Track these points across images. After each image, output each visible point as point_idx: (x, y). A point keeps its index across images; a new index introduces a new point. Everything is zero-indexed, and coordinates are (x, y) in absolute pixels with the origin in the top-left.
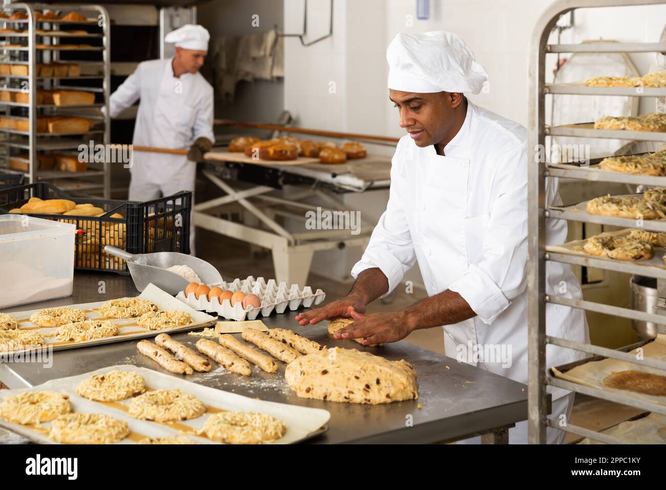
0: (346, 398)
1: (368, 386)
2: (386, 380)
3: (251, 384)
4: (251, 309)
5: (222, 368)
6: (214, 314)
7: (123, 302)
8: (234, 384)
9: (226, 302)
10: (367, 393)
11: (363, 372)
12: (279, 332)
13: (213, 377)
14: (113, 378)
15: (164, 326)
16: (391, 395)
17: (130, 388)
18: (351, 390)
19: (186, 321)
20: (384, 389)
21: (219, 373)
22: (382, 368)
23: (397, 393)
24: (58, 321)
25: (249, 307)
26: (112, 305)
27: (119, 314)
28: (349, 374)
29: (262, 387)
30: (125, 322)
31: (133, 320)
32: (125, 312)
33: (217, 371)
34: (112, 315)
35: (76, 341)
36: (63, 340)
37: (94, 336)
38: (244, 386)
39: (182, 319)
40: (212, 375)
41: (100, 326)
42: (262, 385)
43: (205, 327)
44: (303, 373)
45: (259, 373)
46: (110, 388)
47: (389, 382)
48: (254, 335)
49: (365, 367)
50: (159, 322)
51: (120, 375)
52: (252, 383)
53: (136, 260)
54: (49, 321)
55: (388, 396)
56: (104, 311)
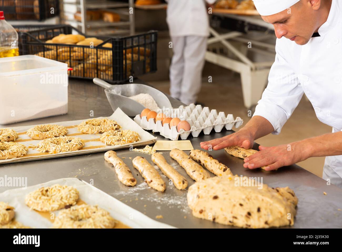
0: (230, 222)
1: (249, 214)
2: (266, 209)
3: (161, 201)
4: (182, 132)
5: (144, 184)
6: (157, 134)
7: (96, 121)
8: (148, 199)
9: (166, 125)
10: (248, 219)
11: (247, 201)
12: (197, 153)
13: (135, 191)
14: (54, 191)
15: (117, 143)
16: (269, 222)
17: (62, 201)
18: (235, 216)
19: (134, 139)
20: (263, 217)
21: (141, 188)
22: (264, 198)
23: (274, 220)
24: (44, 135)
25: (181, 131)
26: (87, 123)
27: (90, 130)
28: (235, 201)
29: (169, 204)
30: (93, 137)
31: (99, 136)
32: (94, 129)
33: (140, 185)
34: (85, 131)
35: (49, 153)
36: (41, 151)
37: (63, 150)
38: (155, 202)
39: (131, 138)
40: (135, 189)
41: (70, 141)
42: (170, 201)
43: (146, 145)
44: (198, 197)
45: (172, 189)
46: (46, 201)
47: (269, 211)
48: (178, 155)
49: (249, 196)
50: (113, 139)
51: (60, 189)
52: (162, 199)
53: (114, 89)
54: (37, 135)
55: (266, 223)
56: (80, 128)
